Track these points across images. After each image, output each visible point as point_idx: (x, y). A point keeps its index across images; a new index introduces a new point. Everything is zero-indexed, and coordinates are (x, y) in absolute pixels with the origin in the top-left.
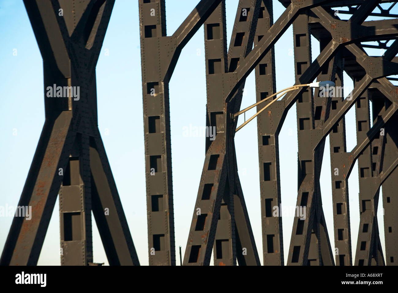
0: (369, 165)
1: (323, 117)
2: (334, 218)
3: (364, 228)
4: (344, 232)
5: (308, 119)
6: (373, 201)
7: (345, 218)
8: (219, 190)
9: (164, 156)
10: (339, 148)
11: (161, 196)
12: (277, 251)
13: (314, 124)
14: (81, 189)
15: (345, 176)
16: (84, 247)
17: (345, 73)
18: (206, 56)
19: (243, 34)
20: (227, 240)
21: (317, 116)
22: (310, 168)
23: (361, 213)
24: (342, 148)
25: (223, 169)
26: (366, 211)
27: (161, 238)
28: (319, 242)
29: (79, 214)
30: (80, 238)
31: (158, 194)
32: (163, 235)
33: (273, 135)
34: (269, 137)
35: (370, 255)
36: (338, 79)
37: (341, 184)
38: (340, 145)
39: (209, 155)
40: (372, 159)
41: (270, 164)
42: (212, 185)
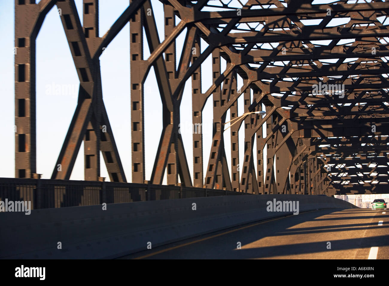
0: (271, 143)
1: (254, 123)
2: (257, 166)
3: (269, 171)
4: (261, 172)
5: (249, 124)
6: (272, 159)
7: (262, 166)
8: (218, 155)
9: (200, 141)
10: (260, 136)
11: (199, 157)
12: (237, 180)
13: (251, 126)
14: (175, 154)
15: (262, 148)
16: (175, 177)
17: (263, 104)
18: (213, 99)
19: (226, 89)
20: (220, 175)
21: (252, 123)
22: (249, 145)
23: (267, 164)
24: (261, 136)
25: (220, 146)
26: (269, 163)
27: (198, 174)
28: (252, 176)
29: (174, 164)
30: (174, 173)
31: (197, 156)
32: (199, 173)
33: (236, 132)
34: (235, 132)
35: (271, 182)
36: (260, 106)
37: (261, 152)
38: (261, 135)
39: (214, 140)
40: (272, 141)
41: (235, 143)
42: (215, 153)
